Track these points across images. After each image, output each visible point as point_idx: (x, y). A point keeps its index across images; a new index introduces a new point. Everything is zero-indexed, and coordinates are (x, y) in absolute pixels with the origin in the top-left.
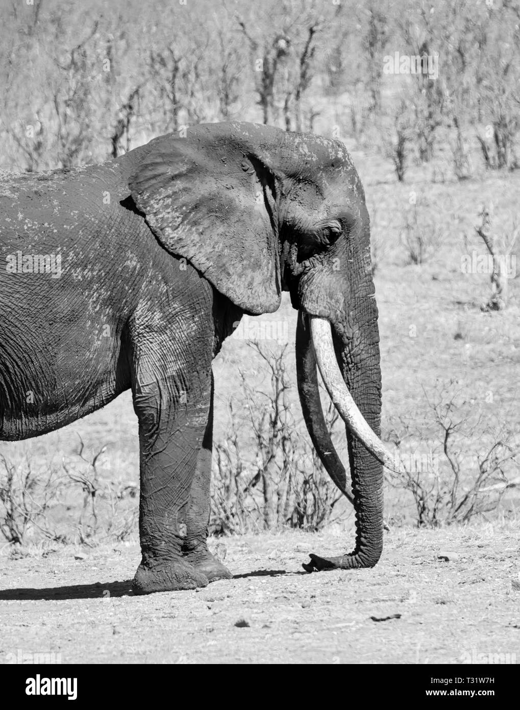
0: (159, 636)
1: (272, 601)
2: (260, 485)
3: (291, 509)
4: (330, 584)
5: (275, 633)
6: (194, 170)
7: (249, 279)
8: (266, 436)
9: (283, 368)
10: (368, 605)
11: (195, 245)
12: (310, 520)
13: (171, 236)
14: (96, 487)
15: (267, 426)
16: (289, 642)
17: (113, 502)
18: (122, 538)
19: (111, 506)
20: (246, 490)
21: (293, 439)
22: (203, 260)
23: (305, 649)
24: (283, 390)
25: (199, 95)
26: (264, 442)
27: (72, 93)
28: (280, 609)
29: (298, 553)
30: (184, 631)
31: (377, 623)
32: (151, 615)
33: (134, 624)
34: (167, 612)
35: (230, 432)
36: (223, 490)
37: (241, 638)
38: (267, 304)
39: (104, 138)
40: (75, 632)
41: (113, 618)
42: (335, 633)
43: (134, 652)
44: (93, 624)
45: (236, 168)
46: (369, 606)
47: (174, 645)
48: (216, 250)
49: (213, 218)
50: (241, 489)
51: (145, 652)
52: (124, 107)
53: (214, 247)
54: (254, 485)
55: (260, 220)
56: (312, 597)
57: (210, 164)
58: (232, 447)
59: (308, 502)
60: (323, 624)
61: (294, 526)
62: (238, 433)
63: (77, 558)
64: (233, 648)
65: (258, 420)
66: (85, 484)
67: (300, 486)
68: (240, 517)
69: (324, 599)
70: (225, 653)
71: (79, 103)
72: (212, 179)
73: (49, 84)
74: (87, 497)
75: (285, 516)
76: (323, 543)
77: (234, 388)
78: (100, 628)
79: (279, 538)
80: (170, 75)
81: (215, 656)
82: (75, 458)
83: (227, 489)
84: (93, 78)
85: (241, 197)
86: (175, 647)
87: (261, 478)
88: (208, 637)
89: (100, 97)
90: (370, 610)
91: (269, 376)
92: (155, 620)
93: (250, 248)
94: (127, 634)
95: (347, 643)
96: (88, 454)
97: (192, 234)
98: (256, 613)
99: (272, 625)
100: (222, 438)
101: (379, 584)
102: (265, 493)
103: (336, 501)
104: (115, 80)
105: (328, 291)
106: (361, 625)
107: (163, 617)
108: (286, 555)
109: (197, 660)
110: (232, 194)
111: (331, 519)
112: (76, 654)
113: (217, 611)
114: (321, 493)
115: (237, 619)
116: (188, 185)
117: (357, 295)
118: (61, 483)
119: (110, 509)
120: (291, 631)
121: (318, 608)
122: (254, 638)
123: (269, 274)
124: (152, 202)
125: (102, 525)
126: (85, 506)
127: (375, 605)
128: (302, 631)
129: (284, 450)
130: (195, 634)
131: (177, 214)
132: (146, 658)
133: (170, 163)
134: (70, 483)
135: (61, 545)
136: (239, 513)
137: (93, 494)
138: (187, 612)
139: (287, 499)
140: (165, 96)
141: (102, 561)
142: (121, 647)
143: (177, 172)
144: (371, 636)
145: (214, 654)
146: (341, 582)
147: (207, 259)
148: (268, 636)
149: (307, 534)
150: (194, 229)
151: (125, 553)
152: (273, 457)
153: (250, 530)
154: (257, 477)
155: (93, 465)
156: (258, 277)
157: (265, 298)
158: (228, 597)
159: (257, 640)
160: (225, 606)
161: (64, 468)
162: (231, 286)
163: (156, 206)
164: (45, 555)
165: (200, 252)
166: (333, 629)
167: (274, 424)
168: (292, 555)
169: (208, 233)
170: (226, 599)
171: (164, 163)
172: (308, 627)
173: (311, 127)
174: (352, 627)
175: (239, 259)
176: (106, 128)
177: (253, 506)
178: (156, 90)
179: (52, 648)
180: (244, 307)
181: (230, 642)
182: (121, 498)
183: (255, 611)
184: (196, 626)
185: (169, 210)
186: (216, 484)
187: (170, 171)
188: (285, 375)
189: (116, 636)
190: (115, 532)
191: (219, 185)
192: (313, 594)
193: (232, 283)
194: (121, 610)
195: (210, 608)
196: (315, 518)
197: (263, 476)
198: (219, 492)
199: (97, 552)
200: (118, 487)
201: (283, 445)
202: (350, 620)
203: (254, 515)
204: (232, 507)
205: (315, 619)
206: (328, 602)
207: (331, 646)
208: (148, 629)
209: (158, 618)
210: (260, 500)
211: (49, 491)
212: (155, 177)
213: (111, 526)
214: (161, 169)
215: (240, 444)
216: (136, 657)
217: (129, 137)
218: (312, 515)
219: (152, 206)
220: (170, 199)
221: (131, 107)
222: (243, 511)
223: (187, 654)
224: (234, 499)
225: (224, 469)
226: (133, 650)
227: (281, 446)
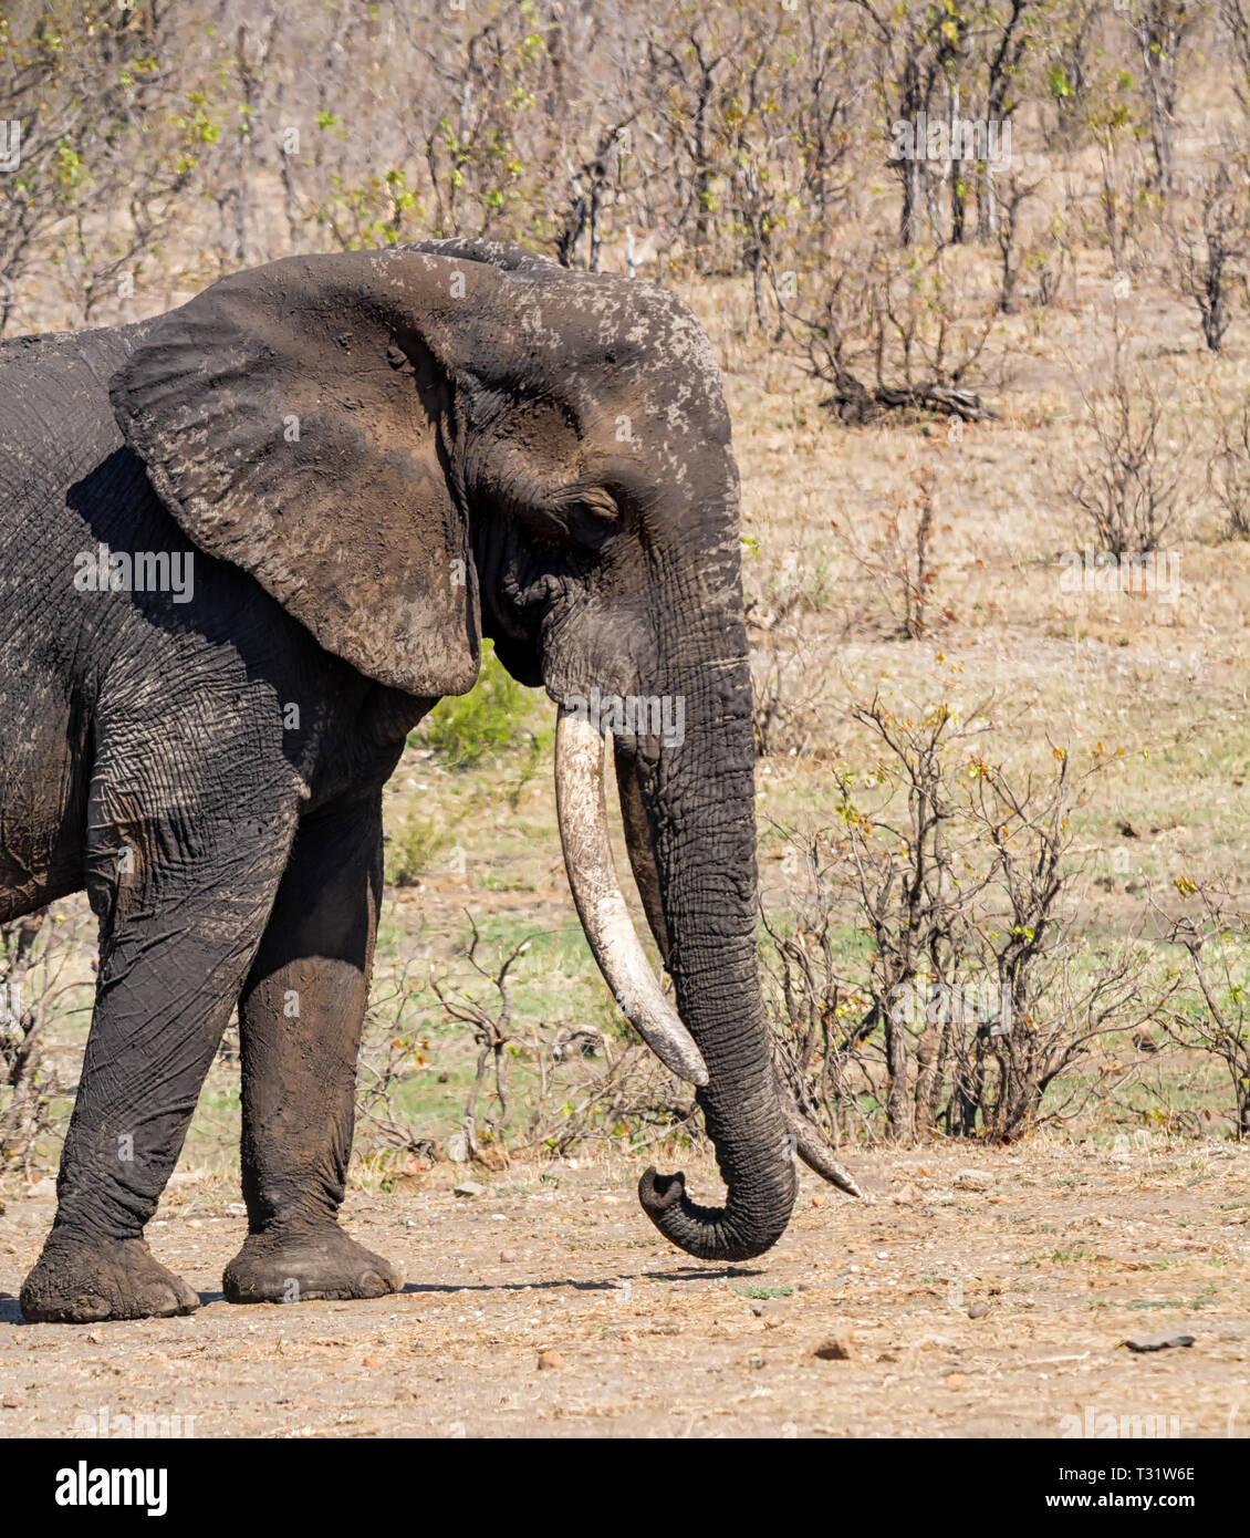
0: (642, 1375)
1: (901, 1300)
2: (877, 1037)
3: (947, 1091)
4: (1033, 1266)
5: (905, 1375)
6: (265, 366)
7: (398, 617)
8: (893, 925)
9: (935, 773)
10: (1121, 1315)
11: (262, 539)
12: (990, 1118)
13: (205, 516)
14: (505, 1034)
15: (896, 903)
16: (937, 1394)
17: (546, 1067)
18: (562, 1151)
19: (540, 1076)
20: (844, 1047)
21: (956, 935)
22: (283, 574)
23: (972, 1410)
24: (934, 821)
25: (757, 145)
26: (890, 941)
27: (467, 136)
28: (919, 1321)
29: (962, 1194)
30: (697, 1365)
31: (1139, 1356)
32: (625, 1328)
33: (587, 1347)
34: (662, 1320)
35: (812, 914)
36: (793, 1047)
37: (829, 1384)
38: (448, 675)
39: (538, 239)
40: (451, 1360)
41: (537, 1332)
42: (1044, 1376)
43: (586, 1409)
44: (493, 1344)
45: (375, 359)
46: (1121, 1317)
47: (676, 1395)
48: (316, 550)
49: (307, 476)
50: (836, 1043)
51: (611, 1410)
52: (586, 168)
53: (308, 545)
54: (862, 1037)
55: (425, 481)
56: (993, 1293)
57: (310, 351)
58: (817, 949)
59: (987, 1074)
60: (1017, 1355)
61: (953, 1130)
62: (831, 916)
63: (459, 1193)
64: (811, 1406)
65: (875, 889)
66: (480, 1025)
67: (969, 1040)
68: (832, 1107)
69: (1020, 1298)
70: (791, 1416)
71: (483, 158)
72: (314, 385)
73: (418, 114)
74: (485, 1056)
75: (933, 1106)
76: (1019, 1171)
77: (823, 814)
78: (508, 1354)
79: (921, 1157)
80: (694, 100)
81: (767, 1423)
82: (460, 966)
83: (805, 1043)
84: (516, 101)
85: (380, 429)
86: (678, 1401)
87: (882, 1020)
88: (753, 1379)
89: (532, 145)
90: (1124, 1327)
91: (905, 790)
92: (633, 1337)
93: (400, 547)
94: (570, 1369)
95: (1072, 1400)
96: (487, 958)
97: (256, 512)
98: (865, 1327)
99: (901, 1356)
100: (793, 930)
101: (1145, 1267)
102: (889, 1054)
103: (1052, 1075)
104: (566, 108)
105: (590, 651)
106: (1102, 1360)
107: (653, 1332)
108: (934, 1196)
109: (727, 1430)
110: (357, 421)
111: (1039, 1117)
112: (455, 1412)
113: (774, 1321)
114: (1018, 1055)
115: (819, 1341)
116: (250, 400)
117: (671, 662)
118: (426, 1022)
119: (536, 1083)
120: (942, 1369)
121: (1006, 1320)
122: (858, 1384)
123: (453, 606)
124: (161, 437)
125: (517, 1120)
126: (479, 1075)
127: (1136, 1314)
128: (968, 1369)
129: (935, 959)
130: (725, 1371)
131: (221, 466)
132: (612, 1425)
133: (206, 348)
134: (446, 1021)
135: (425, 1161)
136: (829, 1100)
137: (498, 1047)
138: (707, 1321)
139: (940, 1070)
140: (679, 148)
141: (516, 1201)
142: (556, 1399)
143: (221, 370)
144: (1126, 1387)
145: (768, 1419)
146: (1058, 1263)
147: (293, 572)
148: (889, 1380)
149: (982, 1150)
150: (261, 501)
151: (568, 1184)
152: (910, 974)
153: (853, 1138)
154: (871, 1018)
155: (499, 983)
156: (422, 613)
157: (442, 660)
158: (801, 1288)
159: (865, 1388)
160: (793, 1310)
161: (435, 988)
162: (352, 633)
163: (169, 446)
164: (387, 1186)
165: (275, 555)
166: (1039, 1368)
167: (912, 897)
168: (950, 1197)
169: (295, 509)
170: (796, 1294)
171: (195, 347)
172: (980, 1360)
173: (1012, 223)
174: (1082, 1363)
175: (372, 570)
176: (544, 214)
177: (864, 1083)
178: (658, 131)
179: (398, 1397)
180: (389, 682)
181: (803, 1393)
182: (562, 1059)
183: (862, 1322)
184: (724, 1355)
185: (202, 457)
186: (779, 1032)
187: (206, 365)
188: (940, 787)
189: (545, 1374)
190: (548, 1137)
191: (327, 400)
192: (994, 1287)
193: (356, 628)
194: (557, 1312)
195: (758, 1314)
196: (1003, 1111)
197: (886, 1017)
198: (785, 1049)
199: (505, 1180)
200: (555, 1033)
201: (934, 949)
202: (1078, 1349)
203: (864, 1104)
204: (814, 1084)
205: (997, 1344)
206: (1029, 1306)
207: (1033, 1406)
208: (617, 1358)
209: (641, 1334)
210: (878, 1070)
211: (401, 1038)
212: (170, 378)
213: (536, 1120)
214: (186, 362)
215: (834, 943)
216: (590, 1423)
217: (597, 239)
218: (996, 1107)
219: (159, 445)
220: (205, 432)
221: (601, 170)
222: (838, 1096)
223: (705, 1417)
224: (818, 1067)
225: (797, 998)
226: (582, 1405)
227: (927, 950)
